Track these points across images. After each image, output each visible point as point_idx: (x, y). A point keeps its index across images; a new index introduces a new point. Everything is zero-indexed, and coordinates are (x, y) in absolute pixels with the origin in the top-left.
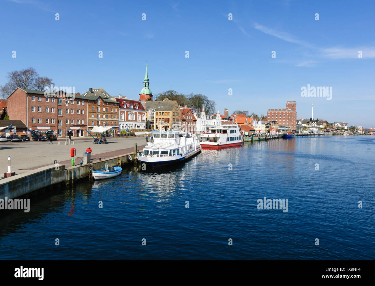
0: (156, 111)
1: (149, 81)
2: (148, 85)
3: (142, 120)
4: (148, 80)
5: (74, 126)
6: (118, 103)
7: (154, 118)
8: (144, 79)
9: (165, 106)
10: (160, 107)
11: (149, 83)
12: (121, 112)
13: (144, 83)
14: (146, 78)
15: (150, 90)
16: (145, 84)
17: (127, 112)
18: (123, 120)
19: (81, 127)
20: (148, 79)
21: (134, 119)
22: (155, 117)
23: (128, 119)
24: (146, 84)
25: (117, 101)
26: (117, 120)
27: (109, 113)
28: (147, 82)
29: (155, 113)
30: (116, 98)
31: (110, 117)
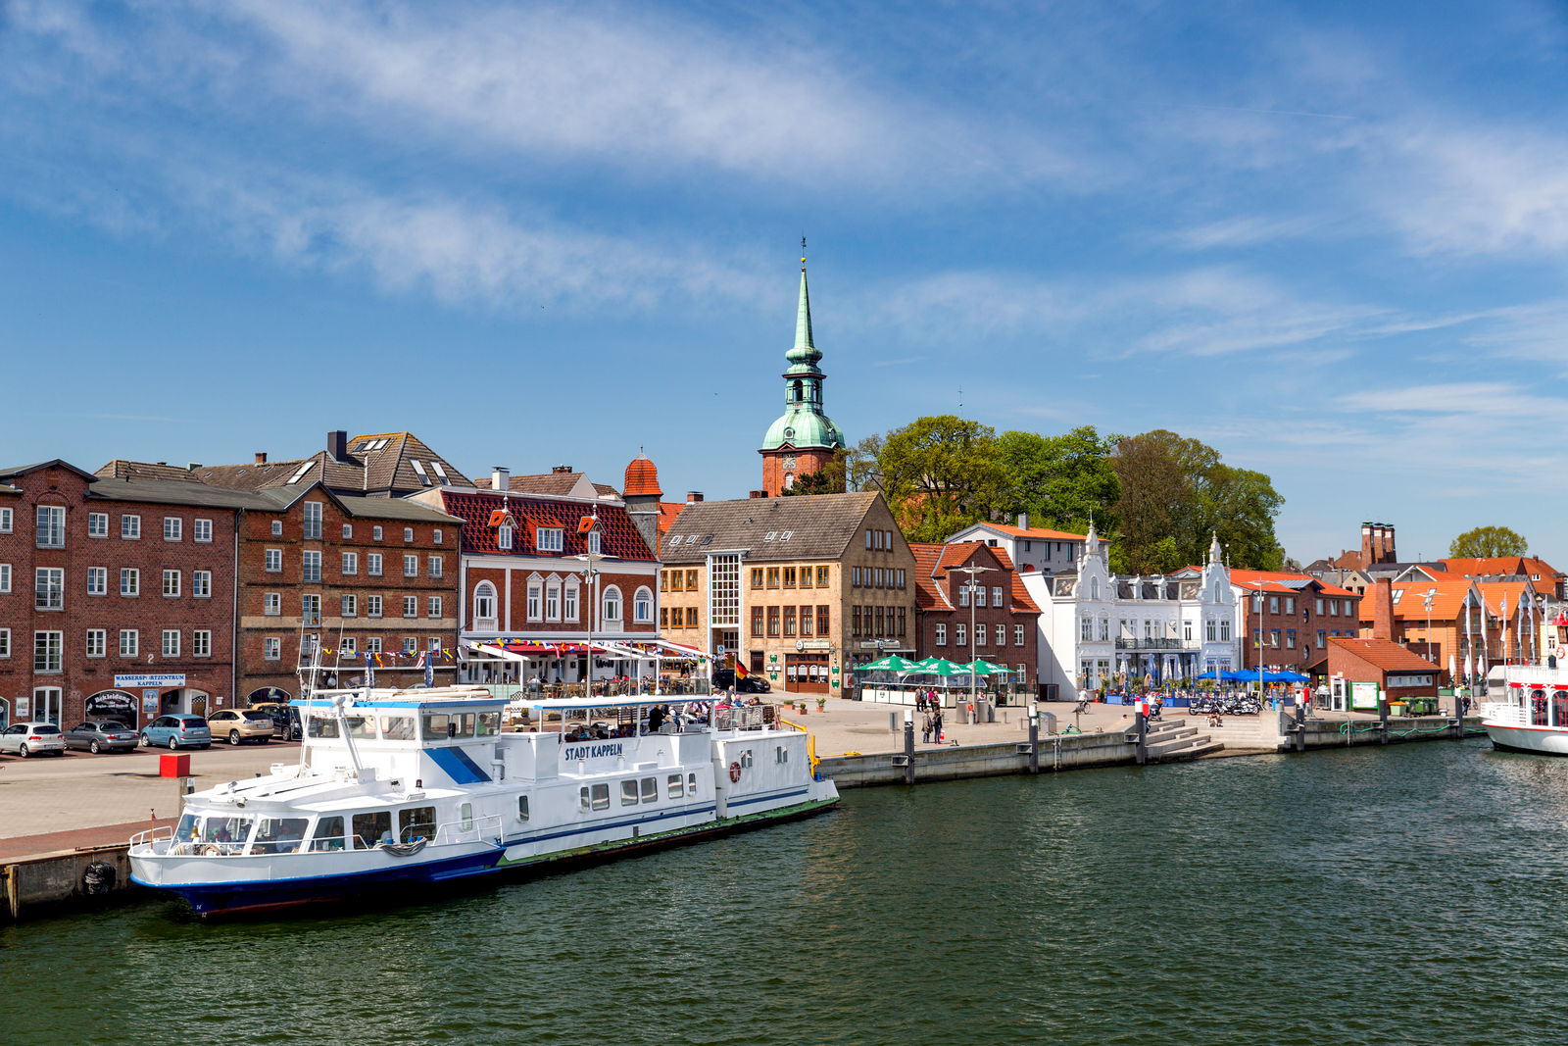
0: (748, 559)
1: (819, 364)
2: (817, 388)
3: (636, 620)
4: (813, 359)
5: (137, 667)
6: (452, 524)
7: (740, 606)
8: (790, 353)
9: (808, 530)
10: (779, 535)
11: (817, 379)
12: (475, 575)
13: (789, 377)
14: (800, 348)
15: (826, 421)
16: (791, 383)
17: (520, 577)
18: (491, 622)
19: (185, 672)
20: (810, 351)
21: (576, 619)
22: (747, 598)
23: (530, 619)
24: (798, 386)
25: (448, 507)
26: (449, 623)
27: (389, 588)
28: (803, 368)
29: (744, 572)
30: (444, 494)
31: (397, 609)
